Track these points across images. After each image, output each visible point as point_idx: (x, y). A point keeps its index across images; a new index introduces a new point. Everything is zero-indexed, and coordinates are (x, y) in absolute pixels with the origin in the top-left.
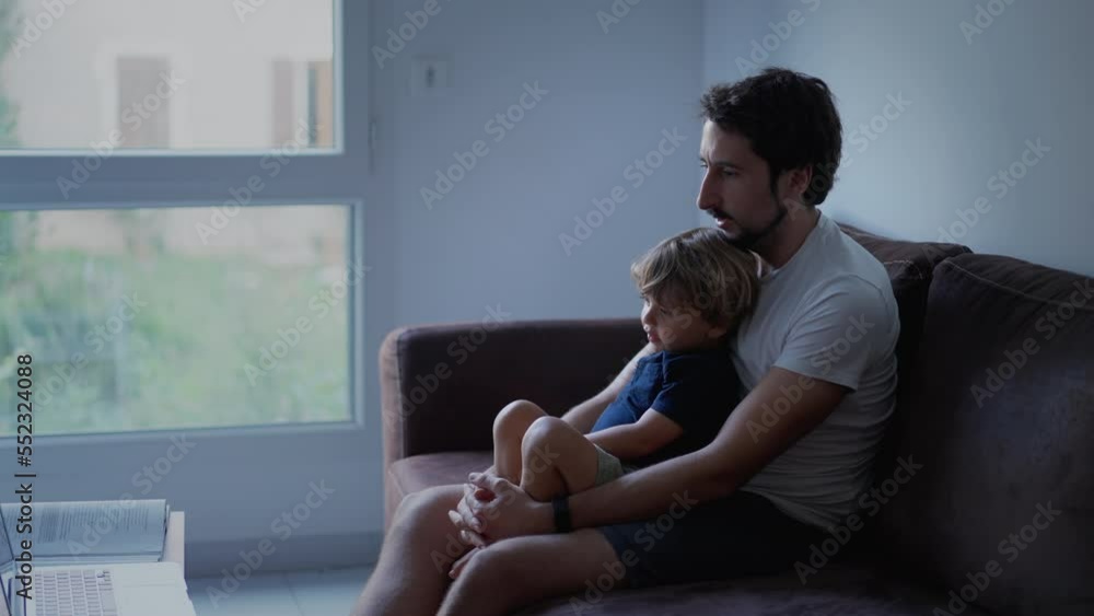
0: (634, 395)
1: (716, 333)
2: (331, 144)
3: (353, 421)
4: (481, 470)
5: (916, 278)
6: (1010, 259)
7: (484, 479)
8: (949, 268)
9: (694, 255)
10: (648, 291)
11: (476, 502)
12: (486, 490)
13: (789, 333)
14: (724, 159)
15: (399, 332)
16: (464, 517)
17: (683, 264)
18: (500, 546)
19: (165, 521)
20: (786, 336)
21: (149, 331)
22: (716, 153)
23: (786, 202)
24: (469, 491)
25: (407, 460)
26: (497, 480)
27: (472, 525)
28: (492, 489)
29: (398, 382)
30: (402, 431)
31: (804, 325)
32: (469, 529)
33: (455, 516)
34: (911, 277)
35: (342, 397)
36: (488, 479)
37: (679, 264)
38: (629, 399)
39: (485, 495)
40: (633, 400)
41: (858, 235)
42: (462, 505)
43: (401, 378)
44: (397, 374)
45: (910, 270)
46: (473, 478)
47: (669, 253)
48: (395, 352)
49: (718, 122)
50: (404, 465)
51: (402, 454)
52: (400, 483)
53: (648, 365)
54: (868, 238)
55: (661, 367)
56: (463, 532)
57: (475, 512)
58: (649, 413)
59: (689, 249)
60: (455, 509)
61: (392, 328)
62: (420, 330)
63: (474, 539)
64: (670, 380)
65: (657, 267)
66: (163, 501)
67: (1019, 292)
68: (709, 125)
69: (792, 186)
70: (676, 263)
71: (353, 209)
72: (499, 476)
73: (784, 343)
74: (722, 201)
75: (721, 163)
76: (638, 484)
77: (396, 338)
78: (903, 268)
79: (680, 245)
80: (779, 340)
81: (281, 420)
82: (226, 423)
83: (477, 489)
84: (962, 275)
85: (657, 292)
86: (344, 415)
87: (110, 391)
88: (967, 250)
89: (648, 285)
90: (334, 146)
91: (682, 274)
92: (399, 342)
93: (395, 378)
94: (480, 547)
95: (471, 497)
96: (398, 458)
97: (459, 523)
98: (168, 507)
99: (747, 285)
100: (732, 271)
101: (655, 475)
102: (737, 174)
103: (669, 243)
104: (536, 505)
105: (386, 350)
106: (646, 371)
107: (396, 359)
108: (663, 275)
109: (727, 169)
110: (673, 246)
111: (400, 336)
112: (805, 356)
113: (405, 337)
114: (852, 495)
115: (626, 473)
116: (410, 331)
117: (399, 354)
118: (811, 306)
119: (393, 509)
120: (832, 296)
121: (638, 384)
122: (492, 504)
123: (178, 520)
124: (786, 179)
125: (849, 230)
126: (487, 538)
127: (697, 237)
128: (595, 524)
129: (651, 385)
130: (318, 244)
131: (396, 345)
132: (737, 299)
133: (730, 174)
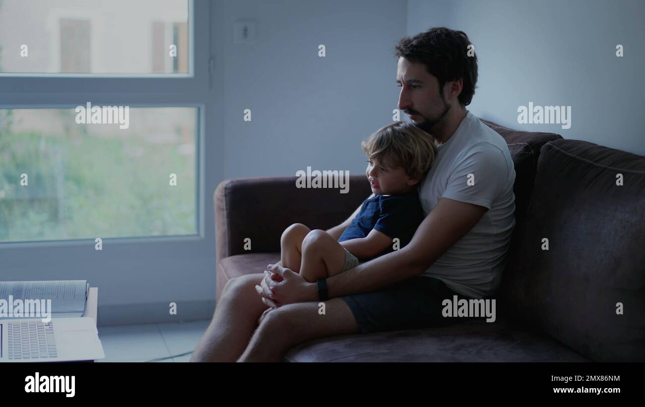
0: (362, 221)
1: (412, 183)
2: (187, 71)
3: (198, 235)
4: (274, 263)
5: (530, 153)
6: (587, 143)
7: (277, 268)
8: (550, 147)
9: (402, 135)
10: (374, 157)
11: (272, 282)
12: (277, 275)
13: (450, 177)
14: (412, 78)
15: (226, 182)
16: (264, 290)
17: (396, 140)
18: (285, 308)
19: (86, 293)
20: (448, 180)
21: (78, 181)
22: (406, 76)
23: (449, 102)
24: (267, 276)
25: (230, 258)
26: (284, 269)
27: (269, 295)
28: (282, 275)
29: (225, 212)
30: (227, 240)
31: (458, 172)
32: (267, 297)
33: (259, 289)
34: (527, 153)
35: (191, 221)
36: (279, 269)
37: (394, 140)
38: (359, 224)
39: (277, 277)
40: (361, 224)
41: (497, 127)
42: (263, 283)
43: (226, 209)
44: (225, 208)
45: (527, 148)
46: (270, 268)
47: (387, 134)
48: (223, 194)
49: (407, 57)
50: (228, 261)
51: (227, 254)
52: (226, 271)
53: (370, 204)
54: (501, 129)
55: (378, 204)
56: (263, 299)
57: (271, 288)
58: (373, 232)
59: (399, 132)
60: (260, 285)
61: (222, 180)
62: (238, 181)
63: (270, 303)
64: (384, 212)
65: (380, 143)
66: (85, 281)
67: (591, 162)
68: (402, 59)
69: (452, 92)
70: (392, 139)
71: (199, 110)
72: (284, 267)
73: (447, 184)
74: (412, 104)
75: (410, 81)
76: (366, 269)
77: (224, 186)
78: (522, 147)
79: (393, 130)
80: (444, 181)
81: (155, 234)
82: (124, 235)
83: (272, 274)
84: (558, 151)
85: (379, 157)
86: (193, 231)
87: (55, 216)
88: (560, 137)
89: (374, 154)
90: (188, 73)
91: (396, 146)
92: (226, 188)
93: (223, 210)
94: (273, 308)
95: (269, 279)
96: (224, 256)
97: (262, 293)
98: (88, 284)
99: (432, 154)
100: (424, 145)
101: (376, 265)
102: (420, 87)
103: (386, 128)
104: (308, 284)
105: (218, 193)
106: (368, 207)
107: (224, 198)
108: (384, 147)
109: (414, 84)
110: (389, 130)
111: (227, 185)
112: (459, 190)
113: (230, 185)
114: (491, 279)
115: (360, 264)
116: (232, 182)
117: (226, 196)
118: (463, 160)
119: (222, 288)
120: (474, 154)
121: (364, 214)
122: (281, 283)
123: (94, 293)
124: (448, 87)
125: (491, 124)
126: (278, 303)
127: (402, 125)
128: (341, 295)
129: (372, 215)
130: (179, 131)
131: (224, 191)
132: (426, 161)
133: (415, 87)
